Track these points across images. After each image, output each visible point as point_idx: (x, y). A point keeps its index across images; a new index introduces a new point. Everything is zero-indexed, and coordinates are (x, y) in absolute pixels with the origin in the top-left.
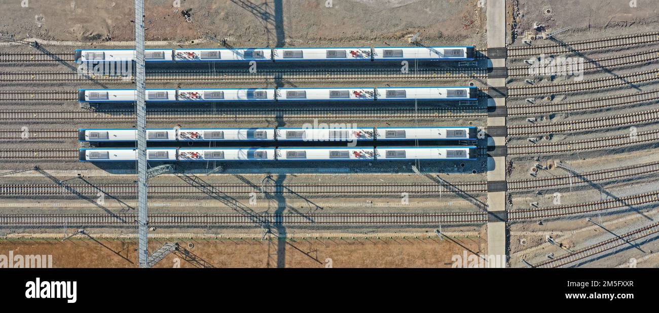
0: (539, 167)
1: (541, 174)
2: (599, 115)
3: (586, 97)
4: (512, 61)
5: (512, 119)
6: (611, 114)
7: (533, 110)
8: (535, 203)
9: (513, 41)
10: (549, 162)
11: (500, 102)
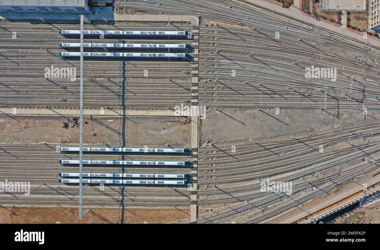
0: (208, 187)
1: (208, 189)
2: (226, 171)
3: (223, 165)
4: (199, 153)
5: (199, 171)
6: (231, 170)
7: (206, 168)
8: (206, 198)
9: (200, 146)
10: (211, 185)
11: (195, 166)
